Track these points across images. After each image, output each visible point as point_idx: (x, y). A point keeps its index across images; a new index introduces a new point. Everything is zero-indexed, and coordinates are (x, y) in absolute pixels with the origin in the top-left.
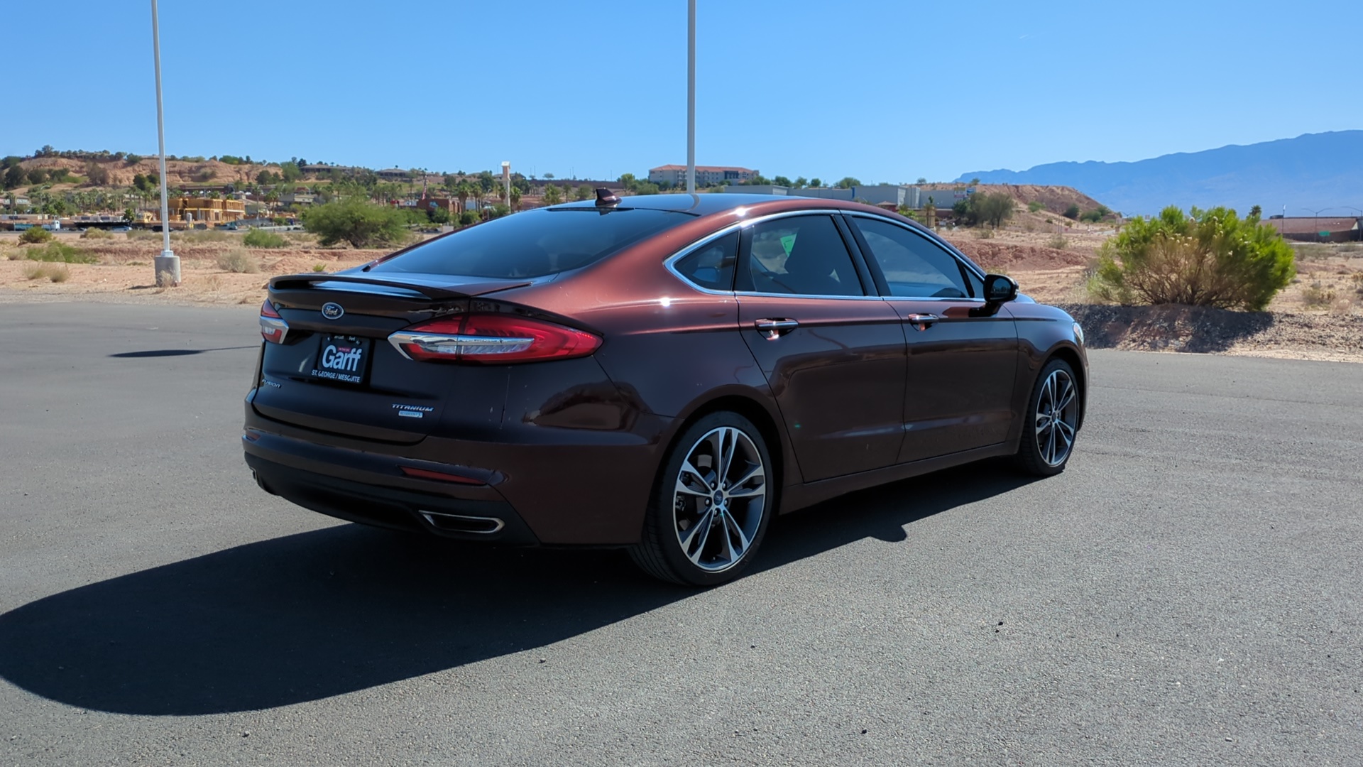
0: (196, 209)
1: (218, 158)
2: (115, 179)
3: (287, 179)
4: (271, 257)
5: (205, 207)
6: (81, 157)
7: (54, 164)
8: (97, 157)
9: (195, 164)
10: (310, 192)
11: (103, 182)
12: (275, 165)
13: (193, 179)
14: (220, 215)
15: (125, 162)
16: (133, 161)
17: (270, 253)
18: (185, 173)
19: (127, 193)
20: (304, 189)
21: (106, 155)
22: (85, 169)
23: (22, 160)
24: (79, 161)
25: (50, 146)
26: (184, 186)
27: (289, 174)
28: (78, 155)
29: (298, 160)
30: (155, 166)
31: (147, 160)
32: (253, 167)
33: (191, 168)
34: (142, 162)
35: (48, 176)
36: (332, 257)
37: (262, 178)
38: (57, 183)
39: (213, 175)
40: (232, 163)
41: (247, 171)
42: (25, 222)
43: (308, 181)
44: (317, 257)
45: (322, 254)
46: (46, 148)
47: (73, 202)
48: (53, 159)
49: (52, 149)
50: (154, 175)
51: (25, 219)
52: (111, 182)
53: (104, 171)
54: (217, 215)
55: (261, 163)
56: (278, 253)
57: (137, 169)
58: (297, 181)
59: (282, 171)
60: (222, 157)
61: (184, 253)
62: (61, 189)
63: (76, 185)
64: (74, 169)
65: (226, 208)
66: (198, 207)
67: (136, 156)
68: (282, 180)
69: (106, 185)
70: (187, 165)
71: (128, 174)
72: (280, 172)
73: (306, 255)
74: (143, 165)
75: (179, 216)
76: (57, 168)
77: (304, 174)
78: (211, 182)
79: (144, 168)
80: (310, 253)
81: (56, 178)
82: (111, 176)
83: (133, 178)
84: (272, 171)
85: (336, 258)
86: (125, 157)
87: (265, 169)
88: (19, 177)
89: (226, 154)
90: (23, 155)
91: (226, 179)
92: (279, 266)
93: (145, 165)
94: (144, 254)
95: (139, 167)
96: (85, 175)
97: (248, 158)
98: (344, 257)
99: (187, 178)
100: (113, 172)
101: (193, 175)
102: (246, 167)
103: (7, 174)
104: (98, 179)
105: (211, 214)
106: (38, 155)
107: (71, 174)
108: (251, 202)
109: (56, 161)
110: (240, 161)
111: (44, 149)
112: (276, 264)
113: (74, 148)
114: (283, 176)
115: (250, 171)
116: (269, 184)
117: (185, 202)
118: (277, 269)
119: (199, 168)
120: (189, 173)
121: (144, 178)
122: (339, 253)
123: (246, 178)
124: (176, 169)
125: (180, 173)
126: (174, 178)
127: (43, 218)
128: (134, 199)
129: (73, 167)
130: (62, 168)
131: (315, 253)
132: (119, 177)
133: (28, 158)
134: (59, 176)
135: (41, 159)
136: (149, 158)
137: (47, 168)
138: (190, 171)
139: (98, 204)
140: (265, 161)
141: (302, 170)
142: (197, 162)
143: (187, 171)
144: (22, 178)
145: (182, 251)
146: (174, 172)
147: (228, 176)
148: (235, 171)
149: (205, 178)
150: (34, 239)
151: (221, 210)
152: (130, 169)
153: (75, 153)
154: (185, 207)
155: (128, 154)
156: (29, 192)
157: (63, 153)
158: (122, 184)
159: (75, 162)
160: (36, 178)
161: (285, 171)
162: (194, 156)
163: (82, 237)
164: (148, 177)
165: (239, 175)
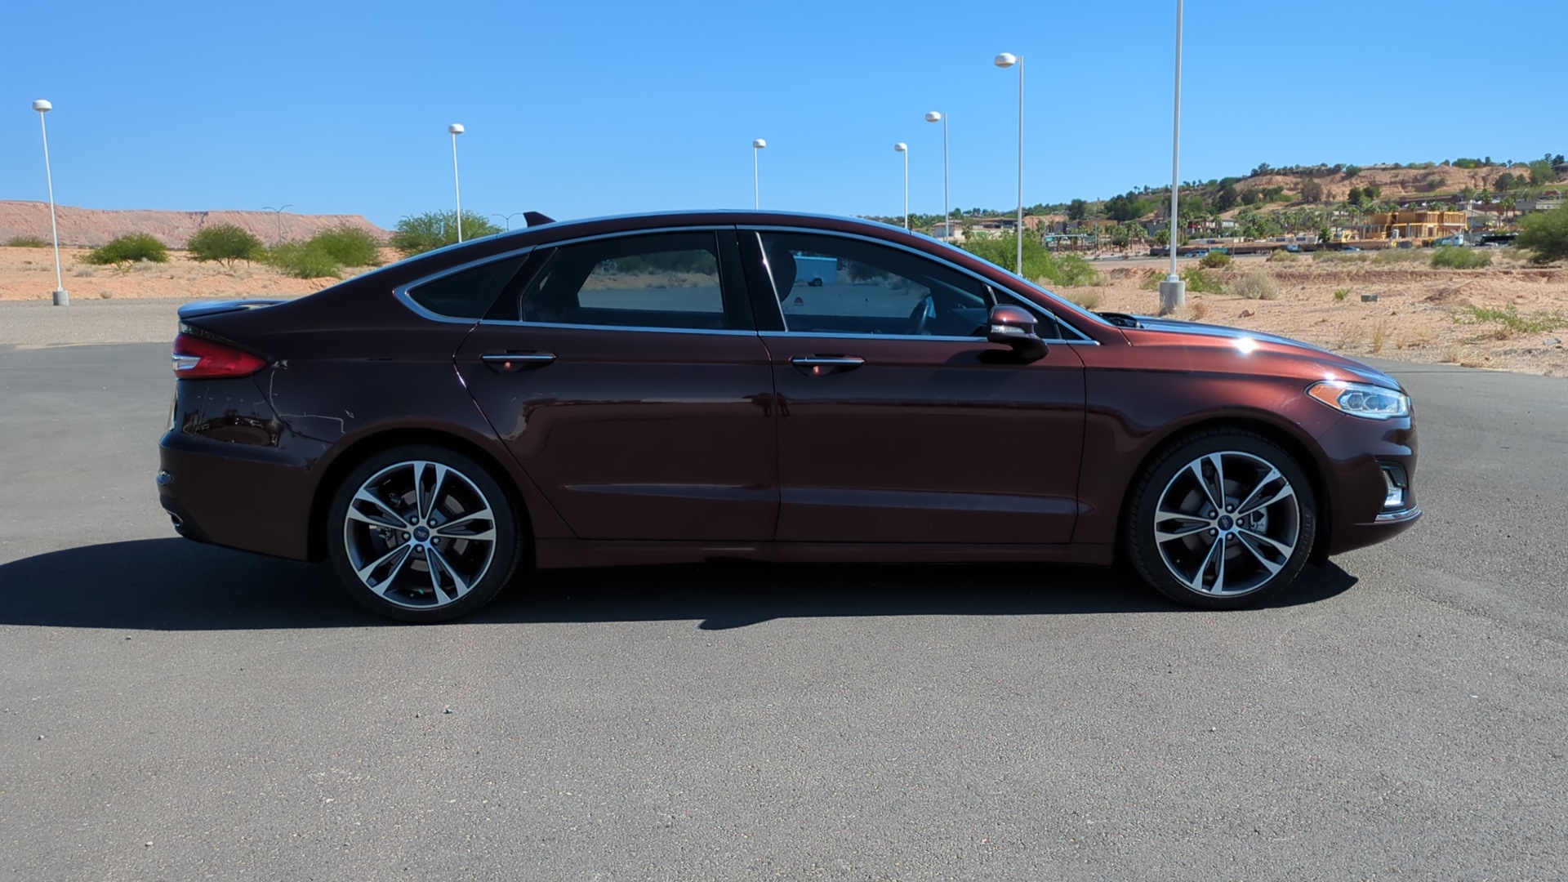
0: (1405, 224)
1: (1451, 162)
2: (1329, 195)
3: (1534, 181)
4: (1459, 280)
5: (1417, 222)
6: (1297, 173)
7: (1269, 183)
8: (1314, 172)
9: (1422, 171)
10: (1560, 196)
11: (1316, 199)
12: (1522, 165)
13: (1418, 189)
14: (1435, 230)
15: (1343, 175)
16: (1352, 172)
17: (1459, 275)
18: (1409, 182)
19: (1337, 210)
20: (1555, 193)
21: (1323, 168)
22: (1300, 186)
23: (1238, 180)
24: (1294, 177)
25: (1267, 163)
26: (1404, 198)
27: (1537, 176)
28: (1294, 171)
29: (1553, 157)
30: (1374, 178)
31: (1366, 171)
32: (1492, 170)
33: (1416, 176)
34: (1361, 174)
35: (1261, 196)
36: (1540, 278)
37: (1502, 184)
38: (1269, 203)
39: (1442, 183)
40: (1467, 167)
41: (1483, 175)
42: (1220, 246)
43: (1562, 183)
44: (1519, 279)
45: (1526, 274)
46: (1263, 166)
47: (1278, 222)
48: (1269, 177)
49: (1268, 166)
50: (1372, 188)
51: (1221, 243)
52: (1324, 199)
53: (1317, 187)
54: (1431, 231)
55: (1504, 165)
56: (1470, 274)
57: (1355, 182)
58: (1547, 183)
59: (1529, 172)
60: (1456, 160)
61: (1359, 276)
62: (1271, 209)
63: (1286, 203)
64: (1288, 187)
65: (1442, 222)
66: (1408, 223)
67: (1356, 167)
68: (1528, 183)
69: (1318, 202)
70: (1413, 172)
71: (1344, 189)
72: (1526, 174)
73: (1505, 277)
74: (1361, 177)
75: (1384, 234)
76: (1271, 187)
77: (1558, 174)
78: (1439, 191)
79: (1363, 180)
80: (1511, 273)
81: (1268, 198)
82: (1325, 191)
83: (1348, 192)
84: (1516, 173)
85: (1545, 279)
86: (1344, 170)
87: (1508, 172)
88: (1231, 199)
89: (1461, 157)
90: (1240, 175)
91: (1456, 187)
92: (1464, 290)
93: (1364, 177)
94: (1315, 277)
95: (1357, 179)
96: (1298, 193)
97: (1488, 159)
98: (1557, 278)
99: (1410, 188)
100: (1327, 186)
101: (1418, 184)
102: (1484, 171)
103: (1221, 197)
104: (1310, 195)
105: (1423, 229)
106: (1255, 174)
107: (1285, 192)
108: (1477, 213)
109: (1271, 179)
110: (1478, 164)
111: (1260, 167)
112: (1460, 288)
113: (1291, 164)
114: (1530, 178)
115: (1488, 175)
116: (1509, 189)
117: (1394, 217)
118: (1461, 294)
119: (1426, 176)
120: (1413, 183)
121: (1359, 192)
122: (1550, 273)
123: (1482, 184)
124: (1397, 179)
125: (1403, 184)
126: (1395, 190)
127: (1240, 240)
128: (1343, 216)
129: (1287, 184)
130: (1275, 186)
131: (1518, 274)
132: (1334, 193)
133: (1245, 178)
134: (1272, 195)
135: (1256, 178)
136: (1369, 169)
137: (1262, 187)
138: (1415, 180)
139: (1304, 224)
140: (1510, 162)
141: (1557, 169)
142: (1425, 168)
143: (1411, 180)
144: (1235, 200)
145: (1356, 274)
146: (1395, 183)
147: (1459, 183)
148: (1469, 176)
149: (1432, 186)
150: (1212, 264)
151: (1437, 224)
152: (1347, 182)
153: (1291, 169)
154: (1393, 223)
155: (1348, 165)
156: (1240, 213)
157: (1279, 170)
158: (1336, 200)
159: (1290, 179)
160: (1249, 199)
161: (1533, 172)
162: (1423, 162)
163: (1268, 260)
164: (1365, 190)
165: (1473, 181)
